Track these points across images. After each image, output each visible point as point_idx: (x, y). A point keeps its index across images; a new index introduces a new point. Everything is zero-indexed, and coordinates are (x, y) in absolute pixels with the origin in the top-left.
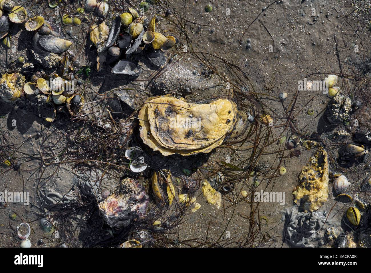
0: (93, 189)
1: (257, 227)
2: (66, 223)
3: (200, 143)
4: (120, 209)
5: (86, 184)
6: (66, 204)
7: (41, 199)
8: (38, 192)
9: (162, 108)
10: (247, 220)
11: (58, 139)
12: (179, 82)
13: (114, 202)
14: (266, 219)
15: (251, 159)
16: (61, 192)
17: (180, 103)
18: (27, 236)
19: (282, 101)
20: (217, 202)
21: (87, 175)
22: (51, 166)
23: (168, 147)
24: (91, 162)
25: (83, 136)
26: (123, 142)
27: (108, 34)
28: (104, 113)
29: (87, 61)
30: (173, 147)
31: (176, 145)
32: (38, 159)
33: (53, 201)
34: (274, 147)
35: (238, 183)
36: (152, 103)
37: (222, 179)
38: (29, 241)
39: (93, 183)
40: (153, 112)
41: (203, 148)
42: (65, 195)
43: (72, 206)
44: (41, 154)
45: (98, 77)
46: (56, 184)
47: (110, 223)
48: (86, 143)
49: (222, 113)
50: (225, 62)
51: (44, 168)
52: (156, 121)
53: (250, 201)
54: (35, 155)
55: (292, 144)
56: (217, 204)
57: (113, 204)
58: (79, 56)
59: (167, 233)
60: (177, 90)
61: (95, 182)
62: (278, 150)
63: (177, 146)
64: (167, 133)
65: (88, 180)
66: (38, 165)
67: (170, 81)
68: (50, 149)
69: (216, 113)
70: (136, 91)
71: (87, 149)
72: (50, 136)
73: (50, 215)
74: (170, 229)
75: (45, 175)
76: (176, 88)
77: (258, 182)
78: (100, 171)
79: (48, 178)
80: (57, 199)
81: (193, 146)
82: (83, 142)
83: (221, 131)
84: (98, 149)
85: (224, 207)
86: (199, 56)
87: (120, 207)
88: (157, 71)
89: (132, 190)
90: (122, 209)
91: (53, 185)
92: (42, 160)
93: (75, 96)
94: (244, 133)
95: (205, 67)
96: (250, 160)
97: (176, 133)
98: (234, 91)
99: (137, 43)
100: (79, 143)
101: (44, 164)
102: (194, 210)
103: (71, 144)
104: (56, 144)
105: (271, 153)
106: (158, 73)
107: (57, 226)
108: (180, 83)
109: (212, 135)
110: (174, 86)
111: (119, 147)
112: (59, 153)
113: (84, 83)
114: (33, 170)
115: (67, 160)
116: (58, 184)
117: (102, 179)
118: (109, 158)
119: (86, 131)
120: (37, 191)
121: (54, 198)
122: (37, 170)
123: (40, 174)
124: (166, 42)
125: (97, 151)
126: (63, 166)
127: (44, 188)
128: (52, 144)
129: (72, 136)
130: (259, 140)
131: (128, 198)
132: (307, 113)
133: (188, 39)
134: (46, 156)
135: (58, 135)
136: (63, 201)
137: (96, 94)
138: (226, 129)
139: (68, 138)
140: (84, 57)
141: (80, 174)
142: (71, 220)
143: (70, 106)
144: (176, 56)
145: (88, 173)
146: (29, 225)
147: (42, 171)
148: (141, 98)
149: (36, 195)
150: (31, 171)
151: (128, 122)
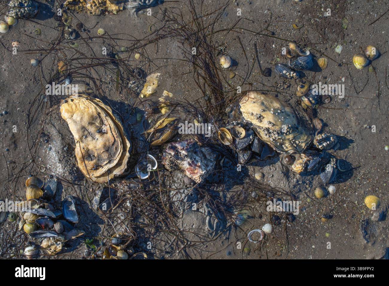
0: (189, 193)
1: (161, 32)
2: (232, 203)
3: (105, 119)
4: (192, 164)
5: (186, 202)
6: (213, 210)
7: (220, 234)
8: (215, 238)
9: (89, 165)
10: (159, 44)
11: (160, 241)
12: (63, 160)
13: (189, 171)
14: (150, 27)
15: (103, 65)
16: (205, 219)
17: (78, 152)
18: (259, 231)
19: (39, 62)
20: (155, 77)
21: (178, 203)
22: (186, 237)
23: (121, 145)
24: (166, 205)
25: (147, 221)
26: (136, 185)
27: (48, 239)
28: (119, 212)
29: (82, 245)
30: (119, 140)
31: (116, 139)
32: (185, 251)
33: (215, 222)
34: (84, 49)
35: (131, 65)
36: (89, 175)
37: (134, 81)
38: (263, 227)
39: (183, 195)
40: (98, 171)
41: (108, 114)
42: (205, 215)
43: (213, 204)
44: (180, 250)
45: (90, 231)
46: (199, 226)
47: (213, 165)
48: (152, 216)
49: (71, 110)
50: (29, 127)
51: (190, 243)
52: (104, 164)
53: (141, 48)
54: (183, 254)
55: (74, 35)
56: (157, 77)
57: (191, 172)
58: (80, 254)
59: (203, 110)
60: (71, 158)
61: (182, 194)
62: (85, 44)
63: (117, 137)
64: (109, 151)
65: (182, 201)
66: (191, 249)
67: (65, 167)
68: (171, 244)
69: (72, 116)
70: (87, 192)
71: (156, 213)
72: (160, 250)
73: (230, 220)
74: (197, 109)
75: (196, 239)
76: (70, 159)
77: (122, 49)
78: (171, 193)
79: (197, 236)
80: (212, 220)
81: (110, 123)
82: (151, 219)
83: (87, 105)
84: (152, 204)
85: (157, 70)
86: (34, 151)
87: (190, 164)
88: (62, 183)
89: (170, 161)
90: (191, 162)
91: (201, 229)
92: (185, 247)
93: (113, 244)
94: (83, 81)
95: (41, 142)
96: (106, 65)
97: (105, 144)
98: (51, 107)
99: (41, 213)
100: (154, 222)
101: (187, 243)
102: (171, 95)
103: (158, 229)
104: (164, 241)
105: (90, 49)
106: (63, 181)
107: (238, 209)
108: (63, 158)
109: (93, 112)
110: (68, 162)
111: (142, 187)
112: (171, 236)
113: (102, 240)
114: (197, 251)
115: (174, 226)
116: (198, 225)
117: (177, 189)
118: (155, 191)
119: (142, 221)
120: (214, 240)
121: (212, 223)
122: (195, 247)
123: (197, 243)
124: (31, 187)
125: (153, 204)
126: (181, 227)
127: (208, 236)
128: (166, 244)
129: (151, 231)
130: (84, 65)
131: (179, 161)
132: (40, 34)
133: (24, 167)
134: (179, 245)
135: (155, 243)
136: (212, 214)
137: (106, 226)
138: (84, 101)
139: (155, 233)
140: (79, 249)
141: (180, 210)
142: (227, 199)
143: (123, 245)
144: (42, 171)
145: (176, 204)
146: (249, 234)
147: (194, 243)
148: (92, 186)
149: (219, 239)
150: (199, 253)
151: (118, 187)
